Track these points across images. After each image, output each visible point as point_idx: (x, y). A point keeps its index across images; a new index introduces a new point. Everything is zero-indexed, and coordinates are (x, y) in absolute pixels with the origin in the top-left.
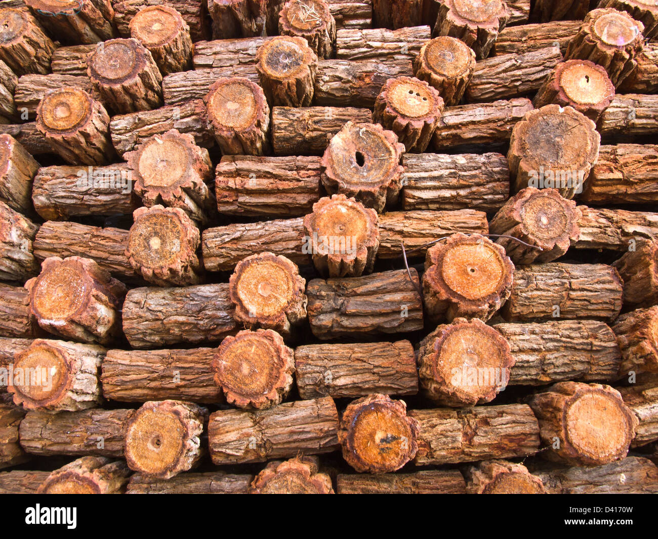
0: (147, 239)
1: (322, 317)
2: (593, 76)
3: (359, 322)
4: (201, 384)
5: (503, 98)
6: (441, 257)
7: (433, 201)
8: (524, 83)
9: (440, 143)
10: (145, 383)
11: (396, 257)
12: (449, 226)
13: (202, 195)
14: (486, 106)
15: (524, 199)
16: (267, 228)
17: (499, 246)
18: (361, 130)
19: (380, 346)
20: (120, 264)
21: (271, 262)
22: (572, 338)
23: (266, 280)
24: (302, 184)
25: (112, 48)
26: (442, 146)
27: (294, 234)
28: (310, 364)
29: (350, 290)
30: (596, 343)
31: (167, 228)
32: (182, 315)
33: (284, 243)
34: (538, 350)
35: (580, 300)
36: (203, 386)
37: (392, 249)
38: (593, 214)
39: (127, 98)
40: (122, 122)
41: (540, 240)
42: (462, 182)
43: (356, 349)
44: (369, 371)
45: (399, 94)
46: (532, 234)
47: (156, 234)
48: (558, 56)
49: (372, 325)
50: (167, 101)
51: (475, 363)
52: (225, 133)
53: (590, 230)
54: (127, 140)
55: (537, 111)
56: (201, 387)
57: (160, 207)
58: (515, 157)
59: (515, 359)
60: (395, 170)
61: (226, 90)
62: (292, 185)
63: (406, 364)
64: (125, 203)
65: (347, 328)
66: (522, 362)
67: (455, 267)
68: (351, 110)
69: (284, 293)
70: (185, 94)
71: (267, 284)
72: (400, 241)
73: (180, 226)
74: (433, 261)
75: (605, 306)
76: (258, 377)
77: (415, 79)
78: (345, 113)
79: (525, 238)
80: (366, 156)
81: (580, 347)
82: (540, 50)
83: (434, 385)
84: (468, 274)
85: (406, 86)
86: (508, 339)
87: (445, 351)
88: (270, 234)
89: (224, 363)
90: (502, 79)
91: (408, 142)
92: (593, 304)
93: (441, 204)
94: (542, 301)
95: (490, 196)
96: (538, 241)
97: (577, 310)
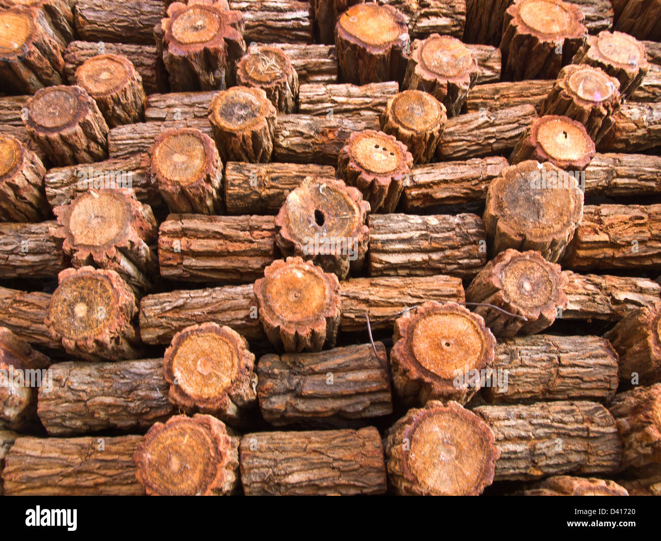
0: (72, 305)
1: (273, 399)
2: (571, 131)
3: (317, 406)
4: (125, 482)
5: (476, 157)
6: (411, 329)
7: (402, 266)
8: (498, 140)
9: (410, 203)
10: (56, 480)
11: (361, 329)
12: (420, 294)
13: (141, 257)
14: (459, 164)
15: (503, 263)
16: (214, 295)
17: (477, 316)
18: (322, 187)
19: (342, 434)
20: (43, 334)
21: (214, 335)
22: (565, 423)
23: (206, 356)
24: (255, 246)
25: (52, 95)
26: (412, 206)
27: (244, 302)
28: (258, 457)
29: (307, 368)
30: (593, 428)
31: (96, 292)
32: (109, 395)
33: (233, 313)
34: (527, 438)
35: (572, 378)
36: (128, 484)
37: (357, 320)
38: (580, 280)
39: (65, 148)
40: (58, 175)
41: (524, 308)
42: (434, 245)
43: (313, 438)
44: (327, 465)
45: (364, 149)
46: (515, 302)
47: (83, 299)
48: (533, 113)
49: (333, 409)
50: (111, 155)
51: (453, 456)
52: (170, 187)
53: (578, 298)
54: (62, 195)
55: (513, 167)
56: (125, 485)
57: (91, 268)
58: (492, 216)
59: (500, 449)
60: (359, 230)
61: (173, 141)
62: (244, 247)
63: (372, 457)
64: (55, 265)
65: (303, 412)
66: (508, 453)
67: (427, 341)
68: (313, 167)
69: (227, 370)
70: (132, 147)
71: (208, 360)
72: (365, 311)
73: (111, 291)
74: (402, 333)
75: (599, 384)
76: (190, 475)
77: (381, 133)
78: (305, 170)
79: (506, 306)
80: (326, 215)
81: (575, 433)
82: (514, 108)
83: (404, 484)
84: (442, 349)
85: (371, 140)
86: (491, 425)
87: (416, 441)
88: (217, 302)
89: (149, 456)
90: (475, 136)
91: (375, 201)
92: (586, 382)
93: (412, 270)
94: (529, 380)
95: (466, 261)
96: (521, 310)
97: (568, 390)
